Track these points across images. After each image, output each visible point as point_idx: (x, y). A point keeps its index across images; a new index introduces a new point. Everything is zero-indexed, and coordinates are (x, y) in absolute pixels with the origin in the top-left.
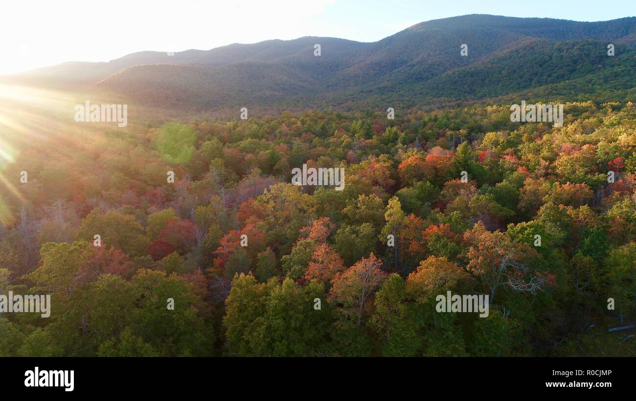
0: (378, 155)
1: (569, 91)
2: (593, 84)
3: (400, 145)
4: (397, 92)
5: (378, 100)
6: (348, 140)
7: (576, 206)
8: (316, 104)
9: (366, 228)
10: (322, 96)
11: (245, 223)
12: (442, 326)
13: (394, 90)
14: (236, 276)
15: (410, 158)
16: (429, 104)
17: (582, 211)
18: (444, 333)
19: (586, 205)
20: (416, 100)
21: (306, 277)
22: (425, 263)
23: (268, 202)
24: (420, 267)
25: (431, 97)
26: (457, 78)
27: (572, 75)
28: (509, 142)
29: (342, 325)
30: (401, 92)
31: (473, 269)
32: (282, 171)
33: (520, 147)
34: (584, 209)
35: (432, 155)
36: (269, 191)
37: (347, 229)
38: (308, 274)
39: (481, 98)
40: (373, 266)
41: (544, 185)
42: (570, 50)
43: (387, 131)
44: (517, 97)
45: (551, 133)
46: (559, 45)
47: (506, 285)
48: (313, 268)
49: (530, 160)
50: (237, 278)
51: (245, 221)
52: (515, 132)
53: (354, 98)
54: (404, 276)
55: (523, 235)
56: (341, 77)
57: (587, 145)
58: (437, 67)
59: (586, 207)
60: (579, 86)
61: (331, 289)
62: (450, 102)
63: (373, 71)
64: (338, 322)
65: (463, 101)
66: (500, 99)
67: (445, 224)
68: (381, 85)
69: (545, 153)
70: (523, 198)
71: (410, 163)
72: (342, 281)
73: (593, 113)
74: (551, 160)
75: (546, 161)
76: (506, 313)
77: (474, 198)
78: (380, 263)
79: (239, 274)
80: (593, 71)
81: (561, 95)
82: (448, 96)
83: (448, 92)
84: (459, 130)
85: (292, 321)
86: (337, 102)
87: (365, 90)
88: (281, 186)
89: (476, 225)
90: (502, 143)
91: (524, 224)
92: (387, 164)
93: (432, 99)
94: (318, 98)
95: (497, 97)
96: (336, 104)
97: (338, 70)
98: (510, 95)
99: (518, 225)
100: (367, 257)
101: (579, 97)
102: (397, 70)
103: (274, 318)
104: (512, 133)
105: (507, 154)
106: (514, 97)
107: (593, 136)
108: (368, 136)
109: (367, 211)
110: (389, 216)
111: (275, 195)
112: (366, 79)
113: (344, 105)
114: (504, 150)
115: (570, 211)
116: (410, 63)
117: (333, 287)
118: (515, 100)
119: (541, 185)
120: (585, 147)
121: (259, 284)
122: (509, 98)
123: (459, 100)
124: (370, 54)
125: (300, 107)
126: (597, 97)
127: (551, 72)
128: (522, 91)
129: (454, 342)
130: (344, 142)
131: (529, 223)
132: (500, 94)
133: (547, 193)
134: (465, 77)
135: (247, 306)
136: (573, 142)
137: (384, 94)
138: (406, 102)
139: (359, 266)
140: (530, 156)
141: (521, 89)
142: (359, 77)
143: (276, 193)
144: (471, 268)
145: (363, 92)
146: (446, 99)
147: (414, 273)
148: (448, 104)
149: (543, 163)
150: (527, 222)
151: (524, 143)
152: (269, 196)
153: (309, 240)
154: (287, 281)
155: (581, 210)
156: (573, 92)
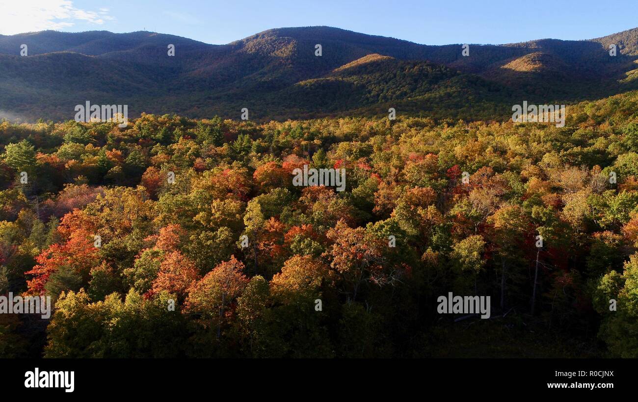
0: (230, 163)
1: (411, 108)
2: (431, 103)
3: (254, 153)
4: (247, 101)
5: (227, 108)
6: (195, 147)
7: (425, 207)
8: (154, 108)
9: (223, 233)
10: (163, 101)
11: (70, 237)
12: (308, 328)
13: (244, 98)
14: (63, 295)
15: (266, 166)
16: (281, 115)
17: (430, 211)
18: (310, 335)
19: (433, 205)
20: (268, 110)
21: (154, 290)
22: (290, 262)
23: (101, 210)
24: (285, 267)
25: (284, 108)
26: (309, 90)
27: (414, 93)
28: (361, 151)
29: (199, 339)
30: (252, 101)
31: (337, 266)
32: (115, 181)
33: (372, 156)
34: (431, 208)
35: (288, 163)
36: (103, 196)
37: (202, 235)
38: (157, 287)
39: (332, 111)
40: (234, 269)
41: (396, 189)
42: (411, 70)
43: (239, 138)
44: (366, 111)
45: (398, 144)
46: (402, 64)
47: (368, 281)
48: (162, 279)
49: (381, 168)
50: (63, 299)
51: (70, 235)
52: (367, 142)
53: (200, 104)
54: (269, 278)
55: (381, 232)
56: (184, 81)
57: (430, 155)
58: (289, 77)
59: (433, 206)
60: (419, 103)
61: (187, 298)
62: (302, 113)
63: (221, 77)
64: (195, 336)
65: (315, 113)
66: (350, 113)
67: (307, 225)
68: (230, 92)
69: (395, 161)
70: (377, 202)
71: (266, 169)
72: (200, 289)
73: (432, 128)
74: (401, 168)
75: (396, 169)
76: (369, 308)
77: (333, 202)
78: (242, 265)
79: (66, 293)
80: (431, 90)
81: (405, 111)
82: (300, 107)
83: (300, 103)
84: (313, 140)
85: (139, 340)
86: (180, 107)
87: (212, 96)
88: (118, 191)
89: (338, 223)
90: (355, 152)
91: (382, 222)
92: (241, 171)
93: (284, 110)
94: (157, 102)
95: (348, 110)
96: (179, 110)
97: (181, 72)
98: (360, 109)
99: (376, 224)
100: (227, 260)
101: (420, 114)
102: (247, 77)
103: (115, 339)
104: (363, 144)
105: (361, 163)
106: (363, 111)
107: (434, 147)
108: (218, 143)
109: (223, 216)
110: (248, 220)
111: (110, 202)
112: (213, 84)
113: (188, 111)
114: (357, 160)
115: (420, 211)
116: (261, 70)
117: (188, 296)
118: (365, 114)
119: (392, 189)
120: (428, 156)
121: (93, 304)
122: (358, 112)
123: (311, 112)
124: (217, 57)
125: (134, 111)
126: (434, 114)
127: (395, 89)
128: (370, 105)
129: (319, 343)
130: (190, 149)
131: (386, 221)
132: (350, 108)
133: (399, 197)
134: (316, 89)
135: (78, 330)
136: (418, 151)
137: (233, 102)
138: (257, 112)
139: (219, 271)
140: (381, 164)
141: (369, 104)
142: (205, 81)
143: (112, 200)
144: (335, 265)
145: (210, 98)
146: (298, 110)
147: (278, 273)
148: (300, 115)
149: (394, 171)
150: (384, 221)
151: (375, 153)
152: (103, 203)
153: (156, 249)
154: (132, 294)
155: (429, 209)
156: (414, 108)
